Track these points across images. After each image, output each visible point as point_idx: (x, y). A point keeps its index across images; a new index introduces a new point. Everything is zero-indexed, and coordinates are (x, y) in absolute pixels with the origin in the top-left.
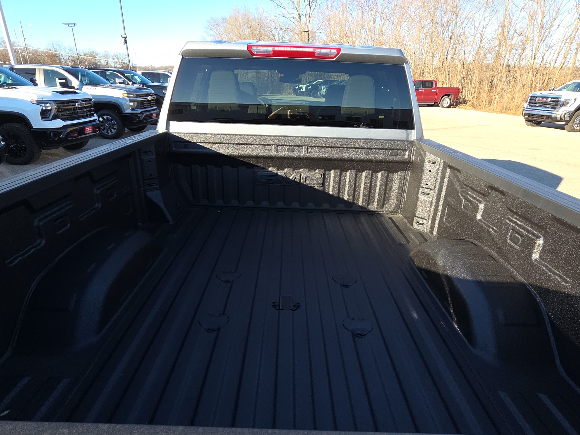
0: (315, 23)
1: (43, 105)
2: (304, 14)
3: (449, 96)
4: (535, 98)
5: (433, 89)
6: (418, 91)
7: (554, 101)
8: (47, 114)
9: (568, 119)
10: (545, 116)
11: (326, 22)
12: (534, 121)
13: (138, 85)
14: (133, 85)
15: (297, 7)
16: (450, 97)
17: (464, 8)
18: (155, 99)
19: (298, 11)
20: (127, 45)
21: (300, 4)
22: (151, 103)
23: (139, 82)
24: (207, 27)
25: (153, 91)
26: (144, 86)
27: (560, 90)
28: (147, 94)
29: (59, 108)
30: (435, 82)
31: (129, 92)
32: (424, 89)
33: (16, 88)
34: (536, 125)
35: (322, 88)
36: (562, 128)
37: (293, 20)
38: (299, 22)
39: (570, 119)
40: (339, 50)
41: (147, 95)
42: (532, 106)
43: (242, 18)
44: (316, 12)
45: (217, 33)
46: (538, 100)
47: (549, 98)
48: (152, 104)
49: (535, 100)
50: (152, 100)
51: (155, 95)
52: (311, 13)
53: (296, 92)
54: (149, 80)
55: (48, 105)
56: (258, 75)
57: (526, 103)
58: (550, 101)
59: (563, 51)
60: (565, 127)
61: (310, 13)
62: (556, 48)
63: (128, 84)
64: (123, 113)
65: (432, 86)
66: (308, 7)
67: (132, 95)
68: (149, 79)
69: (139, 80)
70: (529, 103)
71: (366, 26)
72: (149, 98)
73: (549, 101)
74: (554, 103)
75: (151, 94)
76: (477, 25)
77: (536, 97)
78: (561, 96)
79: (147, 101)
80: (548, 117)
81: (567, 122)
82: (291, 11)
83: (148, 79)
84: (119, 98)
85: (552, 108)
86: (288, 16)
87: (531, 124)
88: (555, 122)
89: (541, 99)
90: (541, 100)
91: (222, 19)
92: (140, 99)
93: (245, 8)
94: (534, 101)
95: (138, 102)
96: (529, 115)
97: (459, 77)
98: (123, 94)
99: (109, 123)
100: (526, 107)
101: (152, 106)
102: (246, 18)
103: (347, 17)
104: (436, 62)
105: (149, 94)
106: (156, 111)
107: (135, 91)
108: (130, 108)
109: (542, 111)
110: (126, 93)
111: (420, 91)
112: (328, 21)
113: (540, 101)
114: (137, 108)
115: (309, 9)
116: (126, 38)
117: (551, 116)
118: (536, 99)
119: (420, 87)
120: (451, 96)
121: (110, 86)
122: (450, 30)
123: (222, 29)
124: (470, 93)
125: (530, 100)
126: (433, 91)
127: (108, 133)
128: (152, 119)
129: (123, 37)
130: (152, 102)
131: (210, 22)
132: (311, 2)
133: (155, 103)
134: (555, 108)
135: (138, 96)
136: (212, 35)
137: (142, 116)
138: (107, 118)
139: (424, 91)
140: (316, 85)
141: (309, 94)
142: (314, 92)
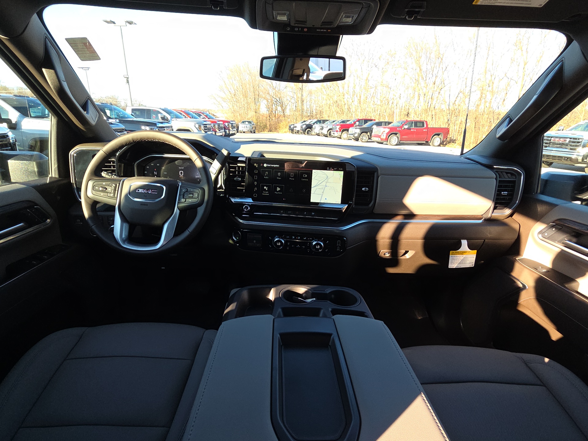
5: (425, 129)
6: (410, 130)
7: (573, 142)
10: (563, 158)
12: (546, 162)
16: (440, 136)
20: (129, 84)
30: (426, 122)
34: (548, 166)
35: (316, 126)
46: (554, 140)
47: (567, 138)
49: (550, 141)
53: (292, 131)
56: (257, 115)
58: (569, 142)
60: (586, 169)
65: (423, 126)
73: (567, 141)
74: (573, 144)
77: (551, 137)
78: (582, 136)
80: (567, 159)
85: (571, 149)
88: (575, 164)
89: (557, 139)
94: (548, 141)
97: (445, 118)
111: (412, 130)
113: (556, 142)
116: (128, 78)
117: (570, 158)
118: (551, 139)
119: (412, 126)
126: (424, 130)
129: (125, 77)
134: (575, 150)
139: (415, 130)
140: (310, 124)
141: (304, 132)
142: (309, 131)
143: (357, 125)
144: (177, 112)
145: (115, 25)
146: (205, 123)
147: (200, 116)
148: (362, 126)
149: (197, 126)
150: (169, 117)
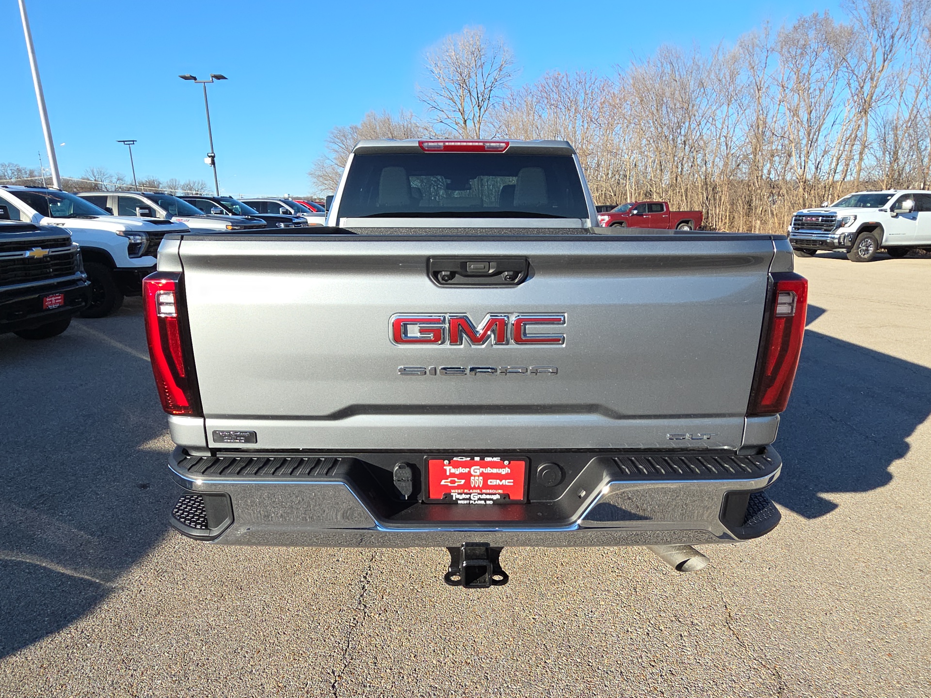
0: (488, 129)
1: (132, 237)
2: (471, 117)
3: (688, 224)
4: (801, 218)
5: (664, 214)
6: (641, 217)
7: (826, 221)
8: (136, 249)
9: (850, 245)
11: (504, 127)
12: (805, 249)
15: (461, 109)
16: (690, 225)
17: (699, 103)
19: (462, 114)
21: (465, 104)
23: (241, 213)
24: (329, 139)
27: (836, 206)
28: (257, 226)
30: (666, 203)
32: (651, 215)
33: (95, 218)
34: (809, 255)
36: (844, 257)
37: (456, 127)
38: (464, 128)
39: (853, 244)
40: (507, 143)
42: (798, 229)
43: (379, 126)
44: (488, 114)
45: (343, 148)
46: (806, 220)
47: (819, 216)
49: (802, 221)
52: (481, 116)
55: (138, 237)
57: (791, 225)
58: (822, 221)
59: (844, 156)
60: (848, 255)
61: (479, 116)
62: (834, 152)
65: (662, 210)
66: (477, 109)
67: (239, 227)
68: (255, 209)
70: (794, 224)
71: (562, 131)
73: (820, 220)
74: (828, 223)
76: (720, 126)
78: (836, 213)
80: (822, 243)
81: (849, 249)
82: (451, 115)
85: (826, 230)
86: (448, 121)
87: (802, 254)
88: (833, 249)
89: (809, 218)
90: (810, 220)
91: (350, 128)
93: (385, 112)
94: (800, 222)
96: (797, 241)
97: (700, 196)
98: (226, 225)
100: (790, 231)
102: (386, 125)
103: (534, 120)
104: (667, 178)
107: (242, 222)
109: (815, 235)
110: (231, 224)
111: (644, 217)
112: (508, 126)
113: (809, 222)
115: (478, 111)
116: (213, 157)
117: (825, 241)
119: (645, 211)
120: (691, 223)
121: (206, 216)
122: (683, 133)
124: (719, 218)
125: (795, 220)
126: (664, 216)
129: (209, 157)
131: (332, 133)
132: (480, 101)
134: (830, 231)
136: (336, 151)
139: (650, 217)
145: (196, 81)
150: (293, 212)
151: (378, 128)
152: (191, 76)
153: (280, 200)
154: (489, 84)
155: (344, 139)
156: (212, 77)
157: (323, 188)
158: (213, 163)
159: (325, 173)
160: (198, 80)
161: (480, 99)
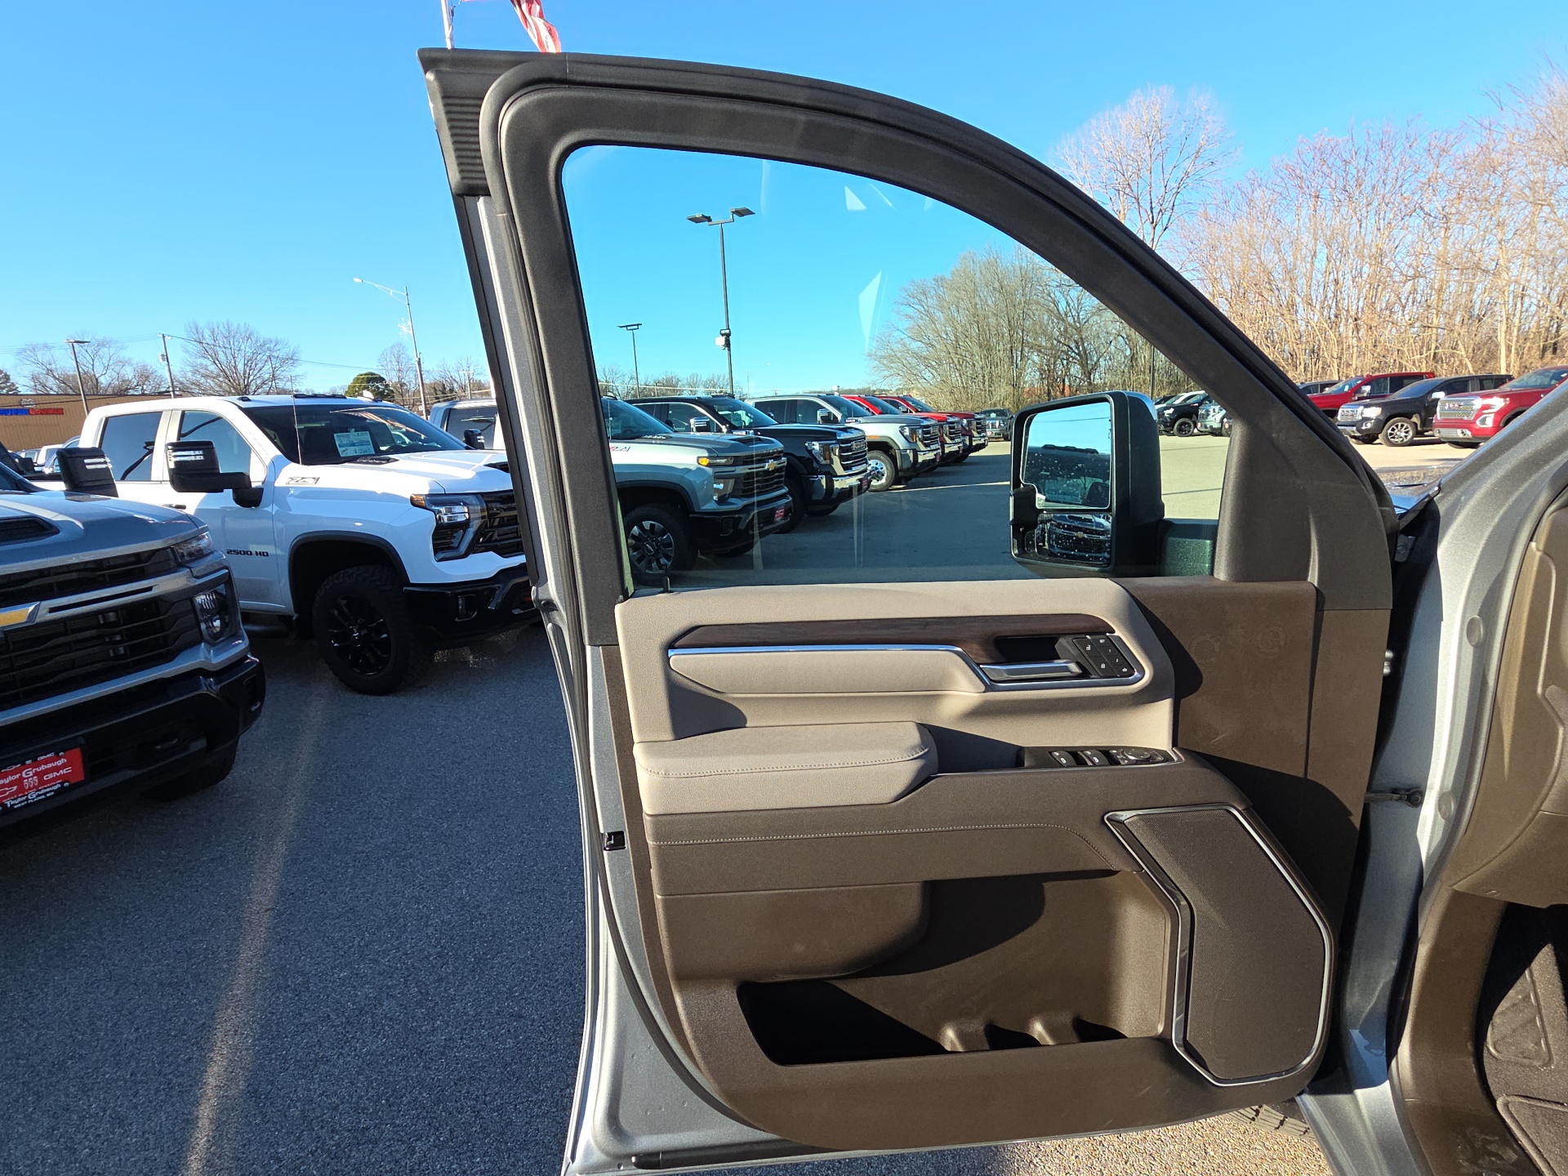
1: (443, 509)
8: (454, 537)
13: (744, 433)
14: (730, 431)
18: (784, 466)
20: (729, 350)
22: (772, 479)
23: (747, 424)
24: (900, 301)
25: (782, 446)
26: (759, 433)
28: (763, 455)
29: (491, 516)
31: (714, 452)
35: (1211, 410)
41: (763, 458)
45: (921, 312)
48: (775, 480)
50: (776, 470)
51: (786, 455)
52: (1156, 240)
54: (772, 417)
55: (457, 509)
61: (1153, 239)
63: (720, 430)
64: (694, 513)
67: (724, 461)
68: (772, 415)
69: (747, 420)
72: (770, 465)
75: (774, 453)
79: (762, 473)
83: (769, 416)
84: (688, 471)
91: (934, 280)
92: (742, 470)
95: (737, 478)
98: (699, 457)
99: (657, 542)
101: (775, 486)
105: (769, 454)
106: (785, 501)
107: (732, 448)
108: (715, 498)
110: (707, 455)
114: (733, 497)
116: (728, 335)
121: (668, 438)
123: (932, 302)
127: (651, 568)
128: (773, 523)
129: (723, 335)
130: (777, 477)
131: (906, 290)
132: (1155, 214)
133: (783, 479)
135: (738, 463)
137: (746, 518)
138: (652, 526)
140: (1189, 405)
141: (1168, 429)
142: (1183, 424)
143: (1365, 395)
144: (885, 400)
145: (710, 223)
146: (926, 423)
147: (896, 405)
148: (1384, 396)
149: (907, 432)
150: (839, 416)
151: (978, 275)
152: (703, 216)
153: (819, 397)
154: (1173, 184)
155: (923, 298)
156: (733, 213)
157: (886, 373)
158: (728, 344)
159: (890, 351)
160: (714, 221)
161: (1156, 211)
